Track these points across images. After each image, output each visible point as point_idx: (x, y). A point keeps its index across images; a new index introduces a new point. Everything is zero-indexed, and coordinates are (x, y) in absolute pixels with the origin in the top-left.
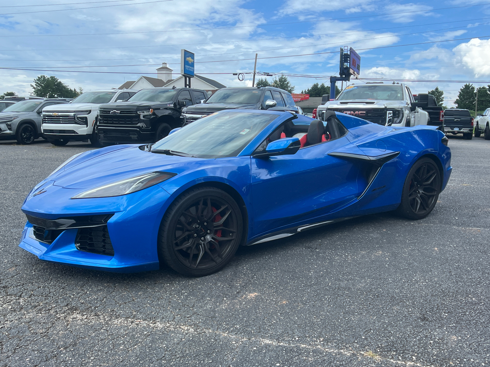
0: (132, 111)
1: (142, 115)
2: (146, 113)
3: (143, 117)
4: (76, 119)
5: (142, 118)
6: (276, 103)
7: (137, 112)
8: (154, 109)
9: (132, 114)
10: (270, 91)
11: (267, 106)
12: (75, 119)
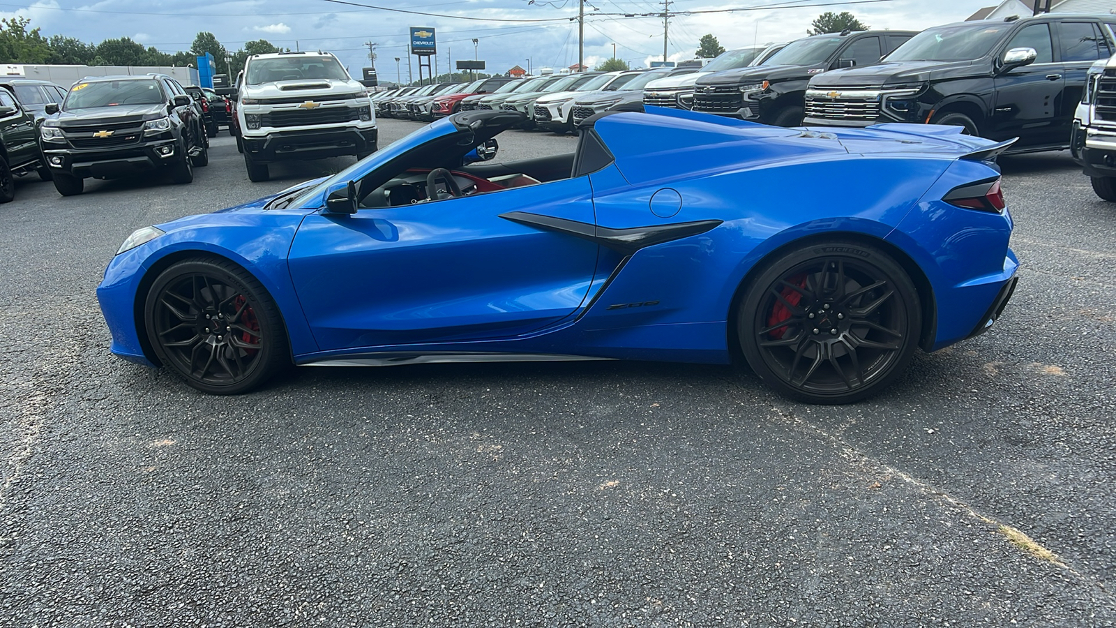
0: (732, 87)
1: (747, 91)
2: (754, 89)
3: (749, 98)
4: (679, 103)
5: (746, 99)
6: (1035, 53)
7: (738, 89)
8: (772, 82)
9: (732, 92)
10: (1048, 24)
11: (1009, 63)
12: (676, 101)
